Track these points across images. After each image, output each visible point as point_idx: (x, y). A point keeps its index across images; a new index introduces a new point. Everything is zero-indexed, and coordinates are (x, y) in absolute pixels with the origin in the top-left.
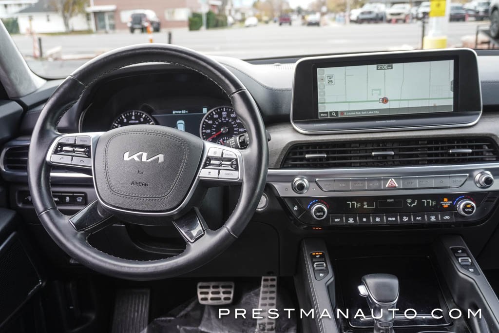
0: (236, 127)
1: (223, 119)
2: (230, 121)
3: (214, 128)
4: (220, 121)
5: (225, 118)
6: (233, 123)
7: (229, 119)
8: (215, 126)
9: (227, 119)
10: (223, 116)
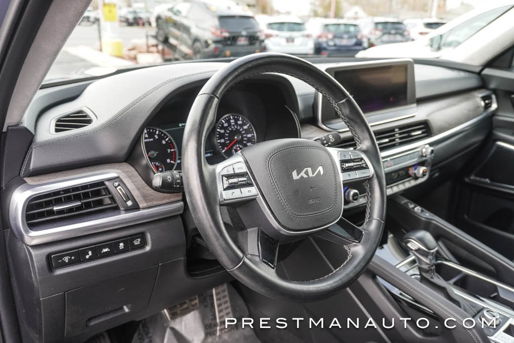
0: (244, 134)
1: (233, 127)
2: (239, 128)
3: (227, 137)
4: (230, 129)
5: (234, 126)
6: (241, 130)
7: (237, 127)
8: (227, 135)
9: (236, 127)
10: (232, 124)
